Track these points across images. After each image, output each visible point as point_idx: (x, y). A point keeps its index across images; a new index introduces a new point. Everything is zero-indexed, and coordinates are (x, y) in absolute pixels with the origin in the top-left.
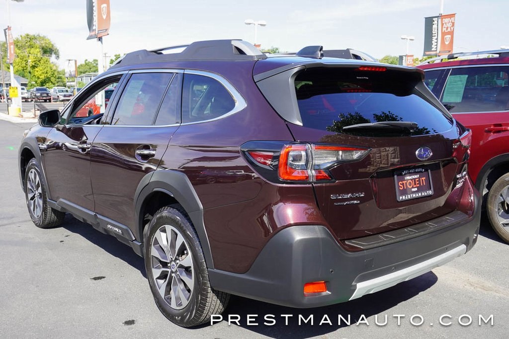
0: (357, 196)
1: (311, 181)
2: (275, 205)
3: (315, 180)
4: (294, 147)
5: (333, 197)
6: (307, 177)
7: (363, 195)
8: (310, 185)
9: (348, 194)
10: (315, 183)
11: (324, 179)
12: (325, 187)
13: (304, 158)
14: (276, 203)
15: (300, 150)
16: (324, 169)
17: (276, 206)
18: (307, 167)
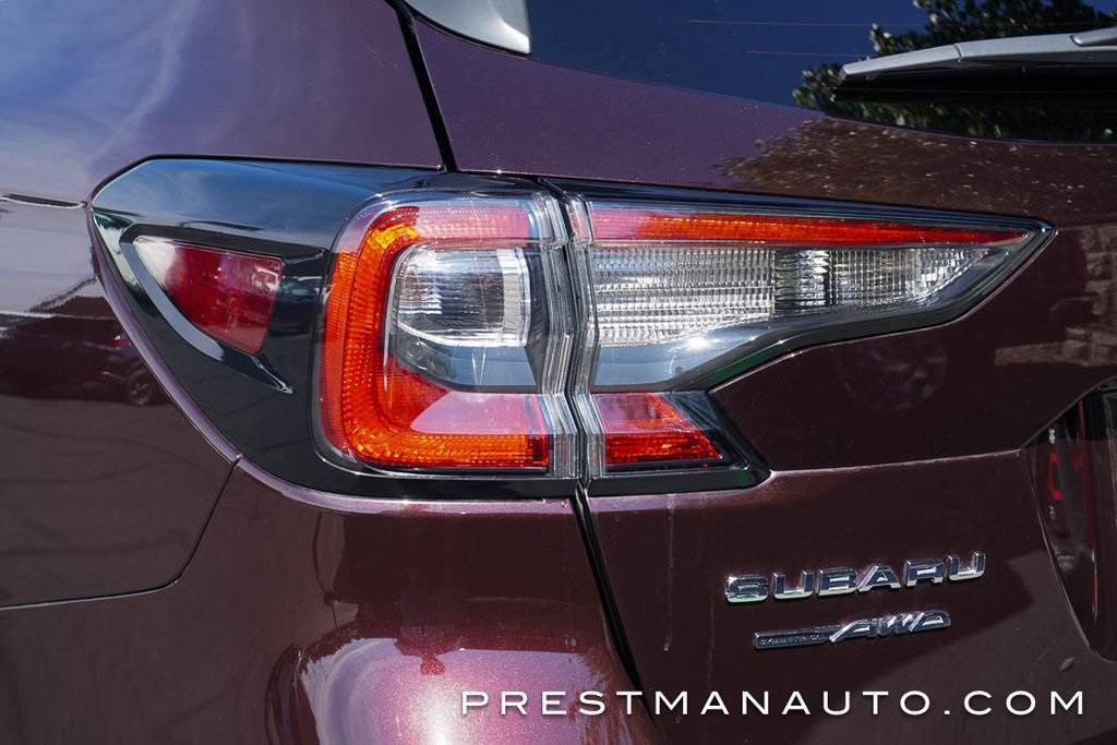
0: (925, 581)
1: (569, 472)
2: (316, 658)
3: (597, 469)
4: (434, 218)
5: (740, 590)
6: (540, 447)
7: (972, 572)
8: (563, 507)
9: (861, 564)
10: (599, 489)
11: (669, 461)
12: (680, 513)
13: (516, 298)
14: (330, 643)
15: (487, 245)
16: (669, 386)
17: (327, 660)
18: (537, 372)
